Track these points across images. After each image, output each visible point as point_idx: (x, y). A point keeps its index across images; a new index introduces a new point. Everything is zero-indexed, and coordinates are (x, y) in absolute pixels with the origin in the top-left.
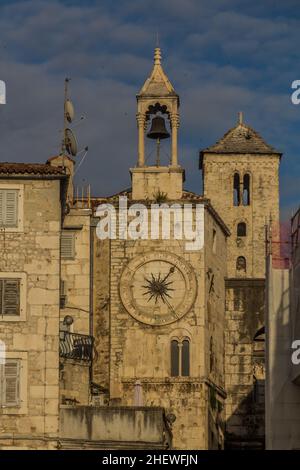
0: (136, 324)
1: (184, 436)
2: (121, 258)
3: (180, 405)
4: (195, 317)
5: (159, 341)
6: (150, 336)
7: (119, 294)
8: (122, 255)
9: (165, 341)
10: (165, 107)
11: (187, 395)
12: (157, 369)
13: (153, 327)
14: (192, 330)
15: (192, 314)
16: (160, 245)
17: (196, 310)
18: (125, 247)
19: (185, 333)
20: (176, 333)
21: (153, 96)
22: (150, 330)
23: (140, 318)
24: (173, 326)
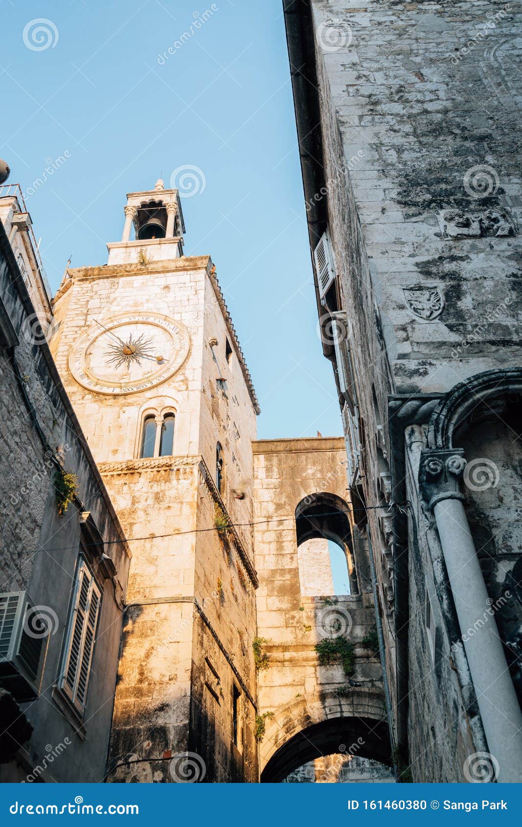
0: (89, 397)
1: (155, 553)
2: (80, 327)
3: (150, 501)
4: (185, 381)
5: (122, 415)
6: (109, 410)
7: (68, 364)
8: (82, 323)
9: (133, 415)
10: (161, 202)
11: (163, 486)
12: (115, 452)
13: (115, 396)
14: (180, 397)
15: (182, 378)
16: (139, 308)
17: (188, 372)
18: (87, 315)
19: (168, 402)
20: (153, 403)
21: (147, 194)
22: (111, 401)
23: (97, 389)
24: (148, 394)
